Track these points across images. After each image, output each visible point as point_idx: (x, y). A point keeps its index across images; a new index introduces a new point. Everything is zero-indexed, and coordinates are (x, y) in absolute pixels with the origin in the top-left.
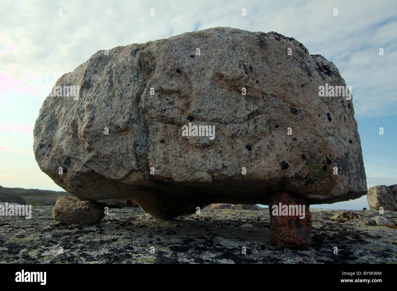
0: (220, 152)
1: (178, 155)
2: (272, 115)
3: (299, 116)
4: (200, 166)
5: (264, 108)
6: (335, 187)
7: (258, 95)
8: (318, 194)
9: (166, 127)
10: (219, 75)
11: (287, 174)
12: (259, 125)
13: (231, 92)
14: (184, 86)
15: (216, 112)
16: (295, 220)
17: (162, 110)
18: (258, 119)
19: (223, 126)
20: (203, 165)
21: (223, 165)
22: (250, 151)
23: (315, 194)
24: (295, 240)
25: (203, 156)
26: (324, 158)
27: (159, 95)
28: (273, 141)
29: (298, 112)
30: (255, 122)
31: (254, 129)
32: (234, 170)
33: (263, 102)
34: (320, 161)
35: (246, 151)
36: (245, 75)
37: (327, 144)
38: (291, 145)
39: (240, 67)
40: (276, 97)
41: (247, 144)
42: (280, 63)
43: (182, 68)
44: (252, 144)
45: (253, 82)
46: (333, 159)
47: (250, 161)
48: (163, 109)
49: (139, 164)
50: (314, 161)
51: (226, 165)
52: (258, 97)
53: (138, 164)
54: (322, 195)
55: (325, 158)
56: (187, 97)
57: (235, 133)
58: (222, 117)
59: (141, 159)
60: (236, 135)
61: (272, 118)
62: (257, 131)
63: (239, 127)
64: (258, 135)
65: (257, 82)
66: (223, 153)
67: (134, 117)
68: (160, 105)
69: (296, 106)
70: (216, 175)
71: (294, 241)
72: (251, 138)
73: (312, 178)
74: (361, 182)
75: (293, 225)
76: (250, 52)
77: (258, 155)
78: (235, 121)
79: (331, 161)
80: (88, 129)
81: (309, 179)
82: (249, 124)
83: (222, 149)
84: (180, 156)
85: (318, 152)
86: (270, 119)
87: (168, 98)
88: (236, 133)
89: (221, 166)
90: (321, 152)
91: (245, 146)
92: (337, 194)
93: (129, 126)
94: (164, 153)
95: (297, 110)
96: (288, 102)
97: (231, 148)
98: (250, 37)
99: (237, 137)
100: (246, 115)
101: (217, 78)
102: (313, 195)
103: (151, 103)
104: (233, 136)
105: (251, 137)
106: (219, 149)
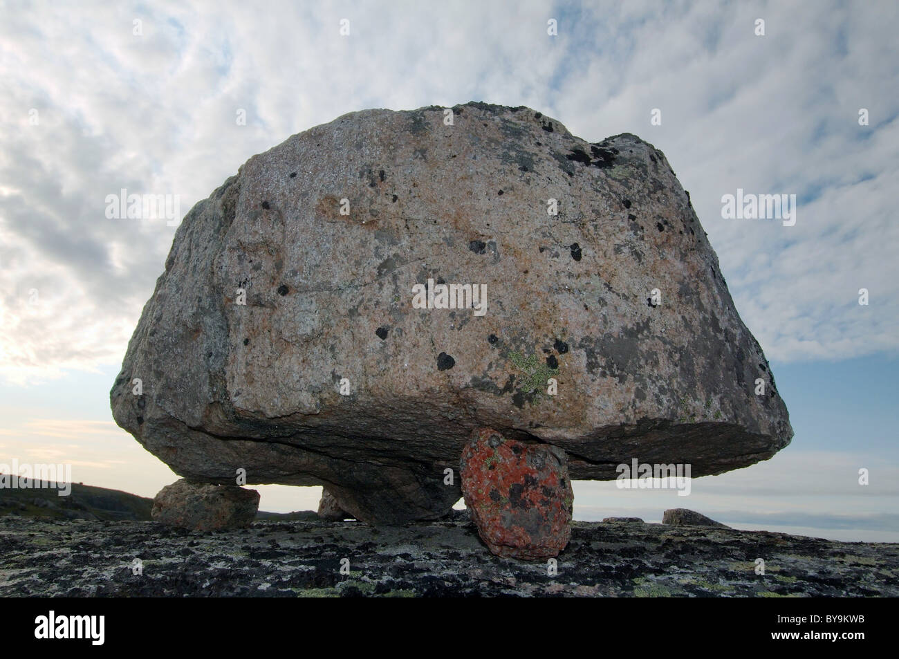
0: (332, 348)
1: (266, 365)
2: (429, 260)
3: (489, 255)
4: (296, 380)
5: (412, 248)
6: (592, 406)
7: (396, 225)
8: (559, 427)
9: (252, 313)
10: (329, 199)
11: (455, 381)
12: (402, 285)
13: (349, 229)
14: (273, 231)
15: (321, 269)
16: (508, 489)
17: (240, 283)
18: (401, 273)
19: (336, 296)
20: (301, 377)
21: (333, 373)
22: (384, 339)
23: (552, 428)
24: (506, 536)
25: (303, 361)
26: (547, 340)
27: (239, 256)
28: (429, 314)
29: (486, 247)
30: (395, 278)
31: (393, 293)
32: (355, 383)
33: (407, 237)
34: (538, 349)
35: (377, 342)
36: (369, 189)
37: (555, 308)
38: (461, 316)
39: (362, 175)
40: (438, 224)
41: (380, 326)
42: (455, 156)
43: (273, 199)
44: (390, 324)
45: (386, 201)
46: (571, 340)
47: (383, 361)
48: (244, 280)
49: (215, 390)
50: (523, 347)
51: (338, 373)
52: (398, 228)
53: (213, 391)
54: (571, 429)
55: (551, 339)
56: (278, 251)
57: (354, 307)
58: (330, 277)
59: (217, 381)
60: (357, 309)
61: (428, 268)
62: (399, 298)
63: (362, 294)
64: (403, 304)
65: (395, 199)
66: (337, 350)
67: (206, 303)
68: (240, 274)
69: (483, 236)
70: (325, 395)
71: (504, 537)
72: (388, 312)
73: (525, 387)
74: (699, 400)
75: (504, 501)
76: (386, 146)
77: (399, 346)
78: (357, 283)
79: (566, 346)
80: (152, 338)
81: (517, 390)
82: (382, 285)
83: (335, 342)
84: (269, 366)
85: (532, 328)
86: (425, 269)
87: (253, 258)
88: (358, 306)
89: (329, 377)
90: (539, 328)
91: (375, 330)
92: (599, 423)
93: (198, 321)
94: (247, 364)
95: (484, 244)
96: (465, 231)
97: (350, 338)
98: (393, 119)
99: (360, 315)
100: (375, 268)
101: (326, 205)
102: (548, 430)
103: (227, 273)
104: (352, 313)
105: (387, 310)
106: (330, 342)
